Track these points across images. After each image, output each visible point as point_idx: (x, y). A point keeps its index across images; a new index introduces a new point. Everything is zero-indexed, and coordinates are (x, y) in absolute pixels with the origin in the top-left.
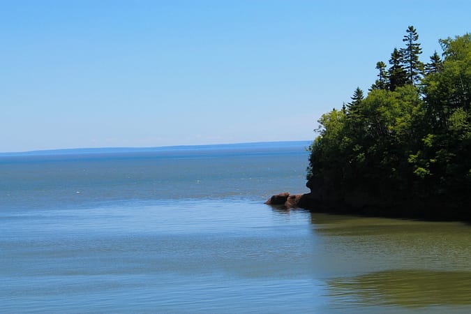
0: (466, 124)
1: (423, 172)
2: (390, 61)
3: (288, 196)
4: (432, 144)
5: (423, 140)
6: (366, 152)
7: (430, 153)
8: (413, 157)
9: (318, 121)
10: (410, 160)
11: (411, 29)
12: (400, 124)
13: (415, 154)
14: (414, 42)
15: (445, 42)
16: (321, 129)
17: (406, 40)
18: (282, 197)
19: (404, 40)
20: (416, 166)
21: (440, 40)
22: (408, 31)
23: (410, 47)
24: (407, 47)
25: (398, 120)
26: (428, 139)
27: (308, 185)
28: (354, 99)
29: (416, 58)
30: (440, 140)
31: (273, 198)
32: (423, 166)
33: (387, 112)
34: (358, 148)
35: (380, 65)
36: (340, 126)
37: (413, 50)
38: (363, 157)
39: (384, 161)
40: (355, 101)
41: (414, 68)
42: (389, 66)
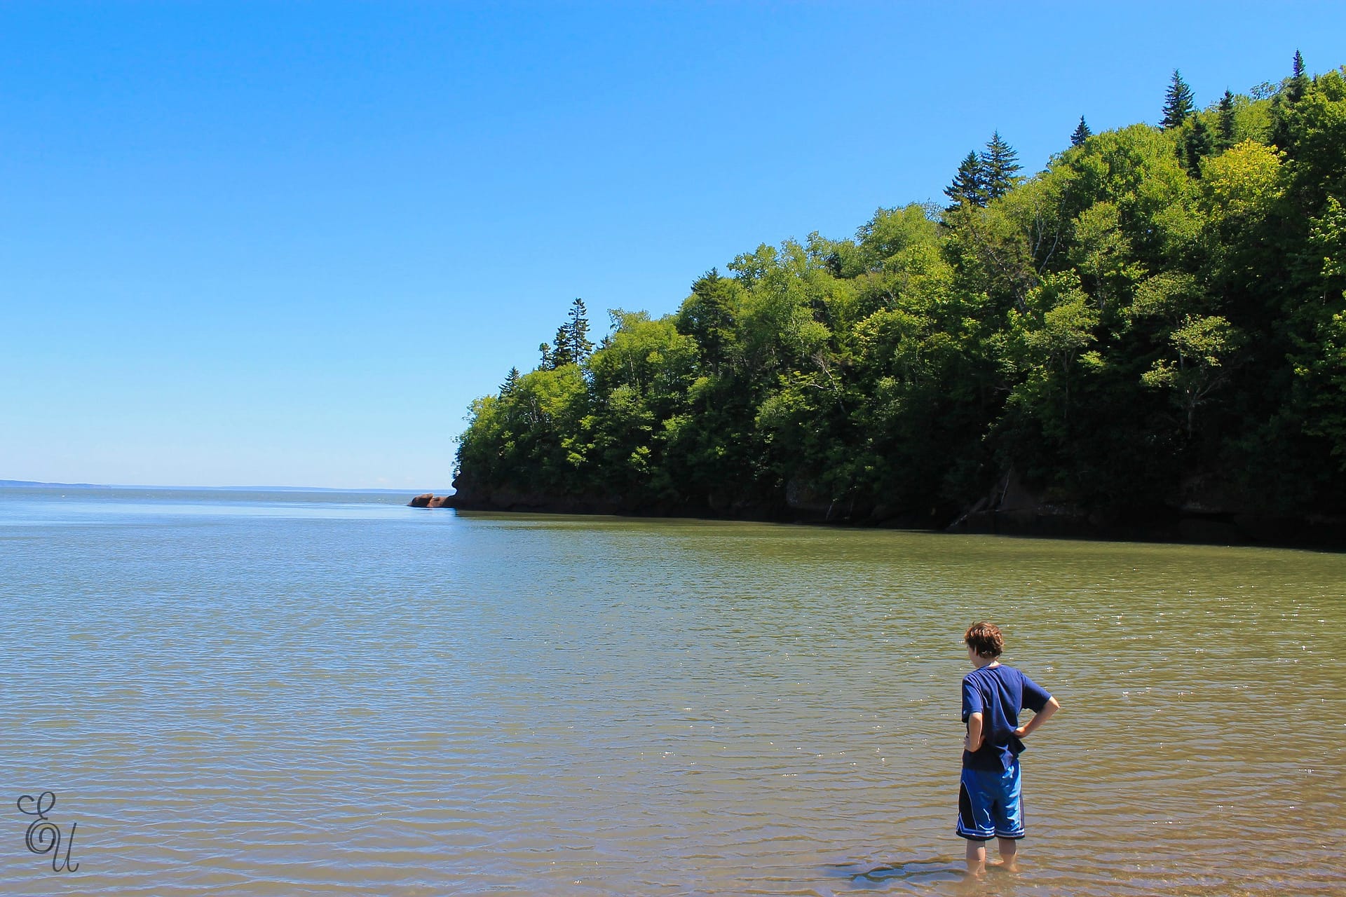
0: (631, 402)
1: (578, 459)
2: (555, 342)
3: (431, 498)
4: (590, 426)
5: (581, 421)
6: (516, 441)
7: (587, 437)
8: (568, 441)
9: (468, 408)
10: (564, 445)
11: (578, 301)
12: (556, 404)
13: (570, 438)
14: (580, 317)
15: (615, 313)
16: (470, 417)
17: (573, 314)
18: (424, 499)
19: (569, 314)
20: (570, 452)
21: (609, 310)
22: (574, 303)
23: (576, 323)
24: (573, 322)
25: (554, 399)
26: (586, 422)
27: (454, 485)
28: (508, 380)
29: (583, 334)
30: (600, 423)
31: (414, 501)
32: (579, 453)
33: (543, 392)
34: (507, 434)
35: (543, 348)
36: (492, 412)
37: (580, 326)
38: (512, 446)
39: (536, 450)
40: (510, 382)
41: (580, 347)
42: (553, 347)
